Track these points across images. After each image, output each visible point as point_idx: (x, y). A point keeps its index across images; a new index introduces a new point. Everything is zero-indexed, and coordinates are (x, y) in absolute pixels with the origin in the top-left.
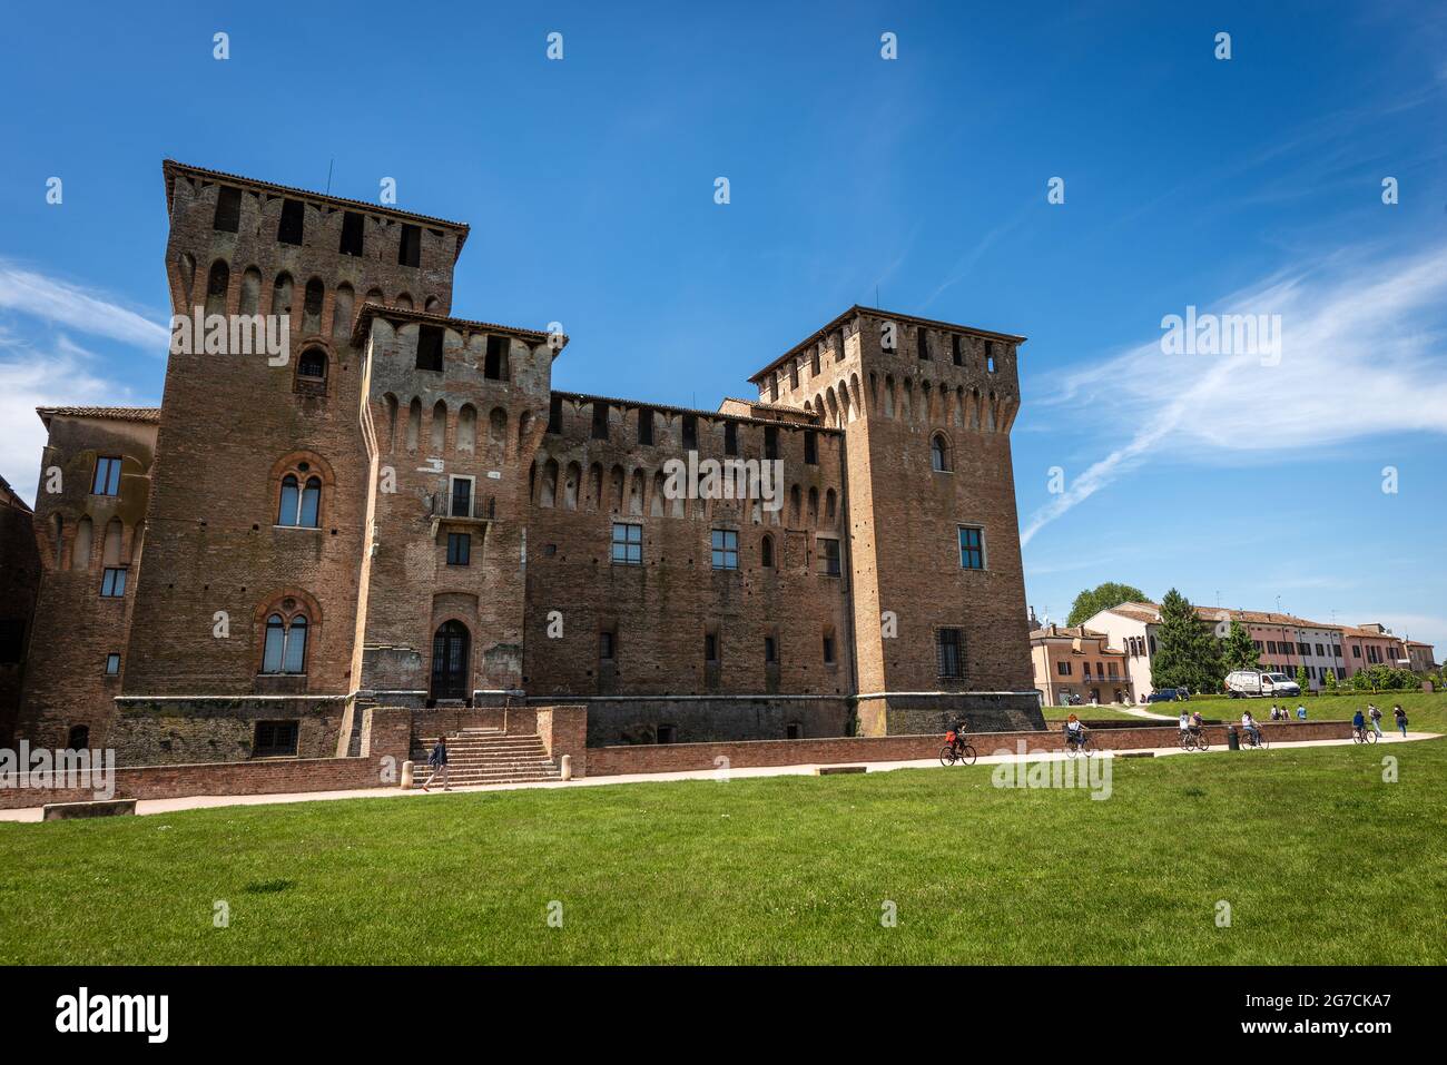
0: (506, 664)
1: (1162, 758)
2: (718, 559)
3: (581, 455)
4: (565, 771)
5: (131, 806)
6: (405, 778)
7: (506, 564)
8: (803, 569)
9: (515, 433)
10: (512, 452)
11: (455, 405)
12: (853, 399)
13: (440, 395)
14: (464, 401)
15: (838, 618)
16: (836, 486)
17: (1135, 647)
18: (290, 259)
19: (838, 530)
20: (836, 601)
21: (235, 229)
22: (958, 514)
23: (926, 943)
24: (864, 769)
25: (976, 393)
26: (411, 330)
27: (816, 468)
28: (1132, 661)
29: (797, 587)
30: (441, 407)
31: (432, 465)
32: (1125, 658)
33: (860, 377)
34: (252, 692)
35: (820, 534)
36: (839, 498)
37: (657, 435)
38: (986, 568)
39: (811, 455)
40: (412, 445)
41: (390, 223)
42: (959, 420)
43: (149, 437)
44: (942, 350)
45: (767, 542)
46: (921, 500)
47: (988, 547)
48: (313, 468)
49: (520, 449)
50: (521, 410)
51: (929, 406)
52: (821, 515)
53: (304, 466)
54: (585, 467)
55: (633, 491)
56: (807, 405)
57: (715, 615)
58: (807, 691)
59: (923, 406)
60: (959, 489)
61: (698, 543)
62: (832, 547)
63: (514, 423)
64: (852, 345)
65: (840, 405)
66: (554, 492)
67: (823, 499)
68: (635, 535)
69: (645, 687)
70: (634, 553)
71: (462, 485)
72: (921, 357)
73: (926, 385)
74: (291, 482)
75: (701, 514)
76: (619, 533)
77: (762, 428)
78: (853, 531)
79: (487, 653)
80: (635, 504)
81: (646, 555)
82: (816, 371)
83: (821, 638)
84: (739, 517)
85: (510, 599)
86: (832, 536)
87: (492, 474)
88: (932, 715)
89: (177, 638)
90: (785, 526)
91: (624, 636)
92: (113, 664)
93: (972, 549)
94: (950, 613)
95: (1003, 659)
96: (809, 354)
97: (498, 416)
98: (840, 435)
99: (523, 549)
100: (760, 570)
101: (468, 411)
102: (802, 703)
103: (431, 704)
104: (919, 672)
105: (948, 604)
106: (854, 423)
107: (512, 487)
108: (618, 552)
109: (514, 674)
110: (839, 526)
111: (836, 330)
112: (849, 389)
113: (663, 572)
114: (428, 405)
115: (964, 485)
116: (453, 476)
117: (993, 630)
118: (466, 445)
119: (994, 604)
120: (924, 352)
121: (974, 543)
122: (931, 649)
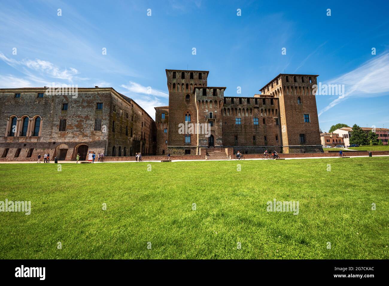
0: (220, 141)
1: (352, 158)
2: (255, 123)
3: (230, 107)
4: (230, 158)
5: (171, 161)
6: (206, 158)
7: (219, 126)
8: (271, 124)
9: (219, 104)
10: (218, 108)
11: (209, 101)
12: (280, 92)
13: (206, 99)
14: (210, 100)
15: (278, 132)
16: (277, 108)
17: (345, 136)
18: (183, 81)
19: (278, 117)
20: (278, 129)
21: (175, 78)
22: (304, 112)
23: (299, 189)
24: (285, 159)
25: (307, 88)
26: (201, 90)
27: (273, 105)
28: (345, 139)
29: (270, 127)
30: (207, 101)
31: (206, 111)
32: (343, 138)
33: (282, 87)
34: (184, 146)
35: (274, 118)
36: (278, 111)
37: (242, 102)
38: (310, 122)
39: (272, 103)
40: (203, 108)
41: (197, 73)
42: (303, 93)
43: (168, 110)
44: (299, 80)
45: (264, 120)
46: (295, 110)
47: (310, 118)
48: (189, 113)
49: (220, 107)
50: (219, 101)
51: (297, 91)
52: (274, 114)
53: (188, 113)
54: (230, 109)
55: (239, 112)
56: (271, 94)
57: (254, 133)
58: (273, 146)
59: (295, 91)
60: (304, 107)
61: (251, 120)
62: (277, 120)
63: (218, 103)
64: (280, 81)
65: (278, 93)
66: (225, 114)
67: (275, 111)
68: (239, 120)
69: (243, 145)
70: (240, 123)
71: (211, 114)
72: (295, 82)
73: (296, 87)
74: (186, 115)
75: (251, 115)
76: (237, 120)
77: (262, 99)
78: (281, 116)
79: (217, 140)
80: (239, 115)
81: (242, 123)
82: (272, 87)
83: (275, 136)
84: (258, 115)
85: (220, 131)
86: (277, 118)
87: (215, 111)
88: (298, 150)
89: (174, 138)
90: (267, 116)
91: (239, 136)
92: (167, 142)
93: (307, 118)
94: (302, 131)
95: (314, 139)
96: (271, 85)
97: (216, 102)
98: (278, 99)
99: (221, 123)
100: (263, 124)
101: (211, 101)
102: (272, 148)
103: (209, 147)
104: (295, 142)
105: (301, 129)
106: (281, 96)
107: (219, 113)
108: (237, 123)
109: (221, 143)
110: (278, 116)
111: (276, 79)
112: (279, 90)
113: (245, 126)
114: (205, 101)
115: (305, 106)
116: (209, 112)
117: (312, 134)
118: (211, 107)
119: (312, 129)
120: (295, 81)
121: (307, 117)
122: (298, 138)
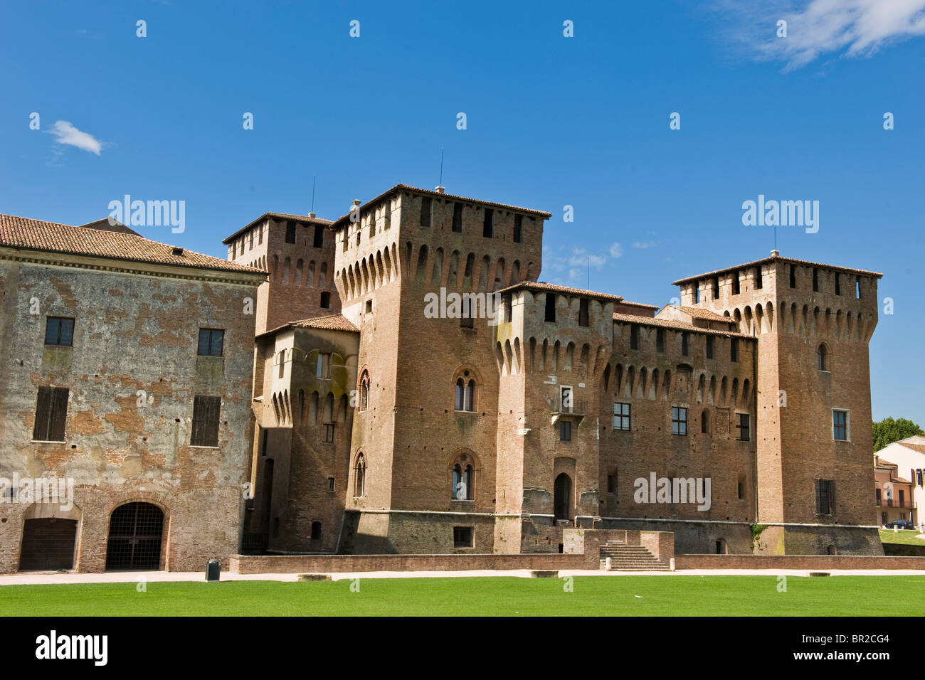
0: (591, 501)
2: (674, 426)
7: (590, 440)
8: (727, 435)
9: (594, 359)
10: (591, 371)
11: (564, 344)
12: (766, 318)
13: (556, 338)
14: (569, 340)
15: (747, 469)
16: (750, 377)
17: (921, 478)
18: (458, 242)
19: (749, 408)
20: (745, 457)
21: (429, 225)
22: (832, 402)
25: (849, 314)
26: (542, 297)
27: (738, 364)
29: (723, 447)
30: (557, 345)
31: (551, 380)
32: (912, 486)
33: (774, 303)
35: (737, 411)
36: (751, 386)
37: (641, 343)
38: (850, 439)
39: (734, 355)
40: (541, 368)
41: (507, 214)
42: (835, 335)
43: (345, 341)
44: (827, 284)
45: (704, 416)
46: (810, 392)
47: (851, 425)
48: (471, 374)
49: (596, 369)
50: (597, 345)
51: (818, 325)
52: (740, 397)
53: (466, 373)
55: (627, 381)
57: (672, 465)
58: (726, 520)
59: (813, 325)
60: (834, 383)
61: (664, 417)
62: (745, 420)
63: (594, 353)
64: (769, 281)
67: (741, 387)
68: (626, 410)
69: (632, 512)
70: (626, 421)
72: (814, 290)
73: (816, 311)
74: (461, 383)
75: (666, 397)
76: (617, 409)
77: (702, 337)
78: (759, 408)
79: (582, 494)
80: (627, 390)
81: (633, 425)
82: (736, 290)
83: (737, 482)
84: (689, 399)
85: (592, 462)
86: (744, 412)
87: (580, 385)
88: (811, 540)
90: (716, 405)
91: (620, 478)
93: (841, 427)
94: (825, 470)
95: (857, 503)
96: (730, 277)
97: (585, 348)
98: (754, 341)
99: (597, 431)
100: (700, 435)
101: (569, 346)
102: (725, 527)
103: (556, 522)
104: (805, 511)
105: (823, 464)
106: (767, 334)
107: (591, 393)
108: (617, 420)
109: (595, 506)
110: (750, 405)
112: (764, 310)
113: (643, 436)
114: (551, 344)
115: (837, 381)
116: (562, 386)
117: (852, 483)
119: (854, 466)
120: (816, 286)
121: (841, 422)
122: (812, 495)
